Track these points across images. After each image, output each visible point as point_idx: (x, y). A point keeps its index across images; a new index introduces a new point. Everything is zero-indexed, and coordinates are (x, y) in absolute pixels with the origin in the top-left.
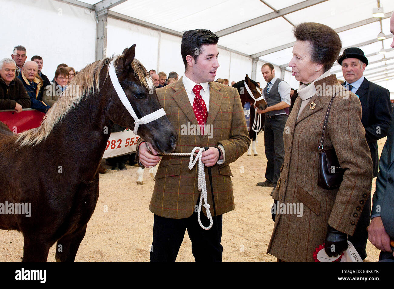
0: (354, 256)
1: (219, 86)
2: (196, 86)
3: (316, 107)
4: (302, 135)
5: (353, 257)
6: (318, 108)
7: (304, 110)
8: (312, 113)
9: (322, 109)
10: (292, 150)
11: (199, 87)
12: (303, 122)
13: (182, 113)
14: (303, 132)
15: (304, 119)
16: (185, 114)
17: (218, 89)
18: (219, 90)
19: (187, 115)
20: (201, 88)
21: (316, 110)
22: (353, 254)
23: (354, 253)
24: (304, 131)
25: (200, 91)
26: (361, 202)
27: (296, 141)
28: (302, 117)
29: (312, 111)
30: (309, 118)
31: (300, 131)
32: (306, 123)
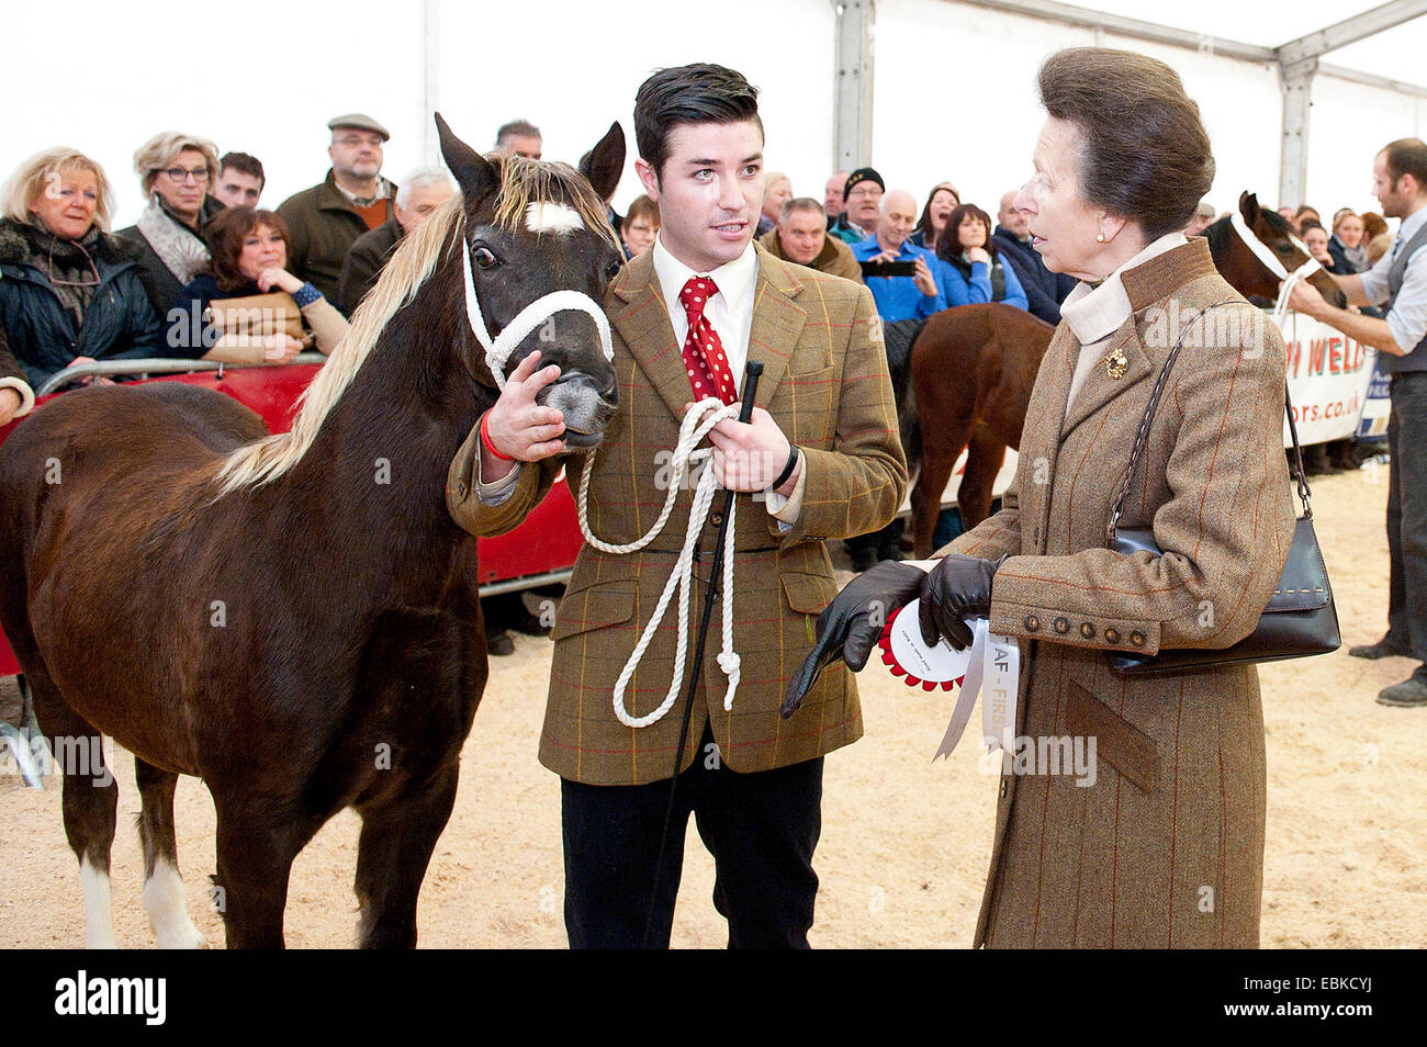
0: (997, 698)
1: (796, 279)
2: (691, 283)
3: (1129, 368)
4: (1080, 483)
5: (994, 700)
6: (1135, 372)
7: (1089, 382)
8: (1114, 393)
9: (1147, 375)
10: (1046, 541)
11: (701, 286)
12: (1083, 428)
13: (643, 382)
14: (1085, 470)
15: (1088, 416)
16: (654, 386)
17: (792, 290)
18: (794, 293)
19: (661, 391)
20: (712, 289)
21: (1127, 379)
22: (1000, 691)
23: (1005, 691)
24: (1087, 466)
25: (704, 301)
26: (1110, 634)
27: (1059, 507)
28: (1080, 412)
29: (1114, 386)
30: (1104, 410)
31: (1074, 467)
32: (1094, 433)
